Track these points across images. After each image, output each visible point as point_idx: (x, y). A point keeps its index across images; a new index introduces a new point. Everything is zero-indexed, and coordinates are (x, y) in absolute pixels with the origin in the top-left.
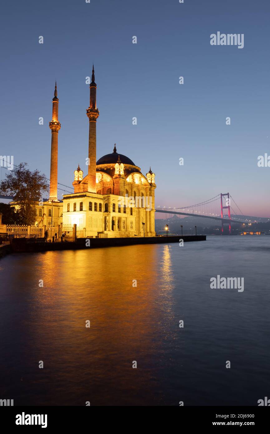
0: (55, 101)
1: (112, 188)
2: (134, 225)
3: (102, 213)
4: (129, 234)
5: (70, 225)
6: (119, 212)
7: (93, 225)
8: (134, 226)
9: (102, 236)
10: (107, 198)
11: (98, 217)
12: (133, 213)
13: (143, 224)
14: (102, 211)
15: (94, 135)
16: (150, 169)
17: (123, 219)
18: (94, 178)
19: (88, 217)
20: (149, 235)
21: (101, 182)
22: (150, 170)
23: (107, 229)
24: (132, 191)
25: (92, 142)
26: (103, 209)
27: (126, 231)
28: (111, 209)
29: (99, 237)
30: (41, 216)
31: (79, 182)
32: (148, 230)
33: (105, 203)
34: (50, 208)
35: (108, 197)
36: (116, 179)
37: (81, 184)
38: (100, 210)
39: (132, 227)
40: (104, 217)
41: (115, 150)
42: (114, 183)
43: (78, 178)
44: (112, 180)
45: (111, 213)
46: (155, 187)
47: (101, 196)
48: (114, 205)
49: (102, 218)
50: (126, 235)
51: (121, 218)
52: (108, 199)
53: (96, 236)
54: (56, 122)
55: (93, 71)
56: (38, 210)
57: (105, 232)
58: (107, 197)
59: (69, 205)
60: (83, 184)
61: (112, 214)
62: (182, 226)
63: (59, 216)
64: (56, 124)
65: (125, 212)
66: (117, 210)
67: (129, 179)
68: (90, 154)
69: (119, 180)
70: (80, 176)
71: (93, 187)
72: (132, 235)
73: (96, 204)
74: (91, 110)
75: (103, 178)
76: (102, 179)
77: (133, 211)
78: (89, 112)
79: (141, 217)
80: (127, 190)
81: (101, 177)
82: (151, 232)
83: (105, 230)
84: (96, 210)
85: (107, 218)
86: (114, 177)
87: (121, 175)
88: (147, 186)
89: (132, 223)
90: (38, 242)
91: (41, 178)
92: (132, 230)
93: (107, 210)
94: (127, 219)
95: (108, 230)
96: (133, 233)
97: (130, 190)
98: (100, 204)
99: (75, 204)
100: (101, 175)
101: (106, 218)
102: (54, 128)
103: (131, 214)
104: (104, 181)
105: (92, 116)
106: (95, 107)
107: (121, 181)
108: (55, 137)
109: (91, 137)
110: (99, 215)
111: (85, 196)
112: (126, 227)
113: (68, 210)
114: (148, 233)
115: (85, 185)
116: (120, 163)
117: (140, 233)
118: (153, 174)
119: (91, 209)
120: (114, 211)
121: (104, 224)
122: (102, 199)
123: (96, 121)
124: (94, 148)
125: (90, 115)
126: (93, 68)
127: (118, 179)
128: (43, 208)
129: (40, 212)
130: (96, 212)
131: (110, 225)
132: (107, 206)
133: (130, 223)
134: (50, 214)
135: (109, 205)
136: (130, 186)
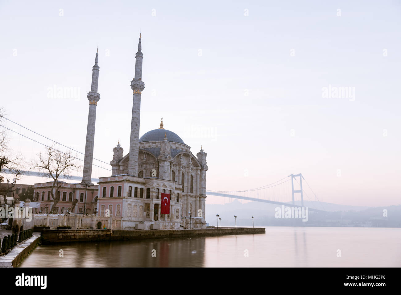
0: (96, 69)
2: (180, 213)
3: (143, 200)
4: (174, 225)
7: (132, 214)
8: (180, 216)
10: (150, 183)
11: (139, 205)
12: (180, 200)
14: (144, 197)
15: (138, 109)
16: (202, 148)
19: (127, 204)
21: (144, 162)
24: (179, 173)
25: (135, 117)
26: (145, 195)
27: (170, 221)
28: (154, 194)
29: (139, 229)
30: (71, 201)
31: (119, 161)
34: (83, 192)
35: (151, 180)
37: (120, 163)
38: (141, 196)
39: (178, 217)
40: (145, 204)
41: (162, 125)
42: (158, 164)
44: (157, 161)
45: (153, 201)
46: (207, 169)
47: (143, 181)
48: (157, 190)
49: (143, 205)
50: (170, 226)
55: (140, 40)
56: (68, 194)
57: (146, 222)
59: (105, 189)
61: (155, 201)
62: (235, 217)
63: (93, 202)
64: (95, 94)
65: (170, 199)
66: (160, 196)
68: (132, 130)
69: (165, 161)
71: (135, 169)
72: (177, 227)
73: (136, 188)
77: (180, 197)
78: (134, 84)
79: (190, 204)
80: (173, 171)
82: (201, 222)
83: (146, 219)
84: (136, 196)
85: (149, 205)
88: (197, 168)
89: (178, 212)
92: (178, 220)
93: (148, 197)
94: (172, 207)
95: (150, 220)
96: (178, 223)
97: (178, 173)
98: (142, 189)
99: (112, 188)
103: (178, 201)
104: (147, 161)
106: (141, 79)
107: (167, 162)
108: (93, 109)
109: (134, 112)
110: (140, 202)
112: (170, 218)
113: (104, 195)
114: (197, 223)
117: (187, 223)
119: (130, 195)
120: (158, 198)
121: (145, 213)
122: (143, 183)
123: (141, 94)
124: (137, 124)
125: (135, 87)
126: (140, 36)
128: (74, 192)
129: (70, 196)
130: (137, 198)
131: (152, 214)
132: (148, 190)
133: (175, 211)
134: (82, 198)
135: (152, 190)
136: (177, 167)
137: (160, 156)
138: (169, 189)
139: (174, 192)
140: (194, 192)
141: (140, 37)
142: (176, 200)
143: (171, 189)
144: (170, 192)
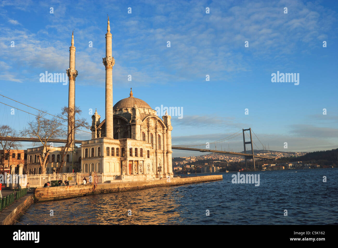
0: (72, 50)
2: (151, 167)
3: (118, 157)
4: (146, 176)
6: (136, 155)
7: (110, 170)
8: (151, 169)
12: (150, 156)
17: (140, 162)
23: (124, 173)
24: (148, 134)
26: (120, 153)
27: (143, 174)
28: (128, 153)
30: (59, 162)
32: (166, 171)
33: (122, 148)
34: (69, 153)
38: (118, 155)
39: (149, 170)
40: (121, 161)
41: (131, 94)
47: (118, 142)
48: (131, 149)
49: (120, 163)
51: (138, 161)
52: (125, 144)
59: (86, 151)
61: (129, 158)
65: (141, 156)
66: (134, 154)
69: (136, 124)
72: (149, 178)
73: (113, 149)
77: (150, 154)
79: (159, 159)
80: (143, 132)
84: (113, 155)
85: (124, 162)
88: (164, 129)
89: (149, 166)
92: (149, 173)
93: (123, 155)
94: (144, 162)
95: (126, 174)
96: (150, 175)
98: (117, 149)
99: (93, 150)
103: (148, 157)
110: (117, 160)
119: (108, 154)
120: (131, 155)
121: (121, 169)
122: (119, 144)
129: (58, 157)
130: (114, 157)
132: (123, 150)
133: (147, 166)
134: (68, 159)
135: (126, 149)
136: (147, 129)
137: (131, 120)
139: (144, 150)
140: (162, 149)
144: (141, 149)
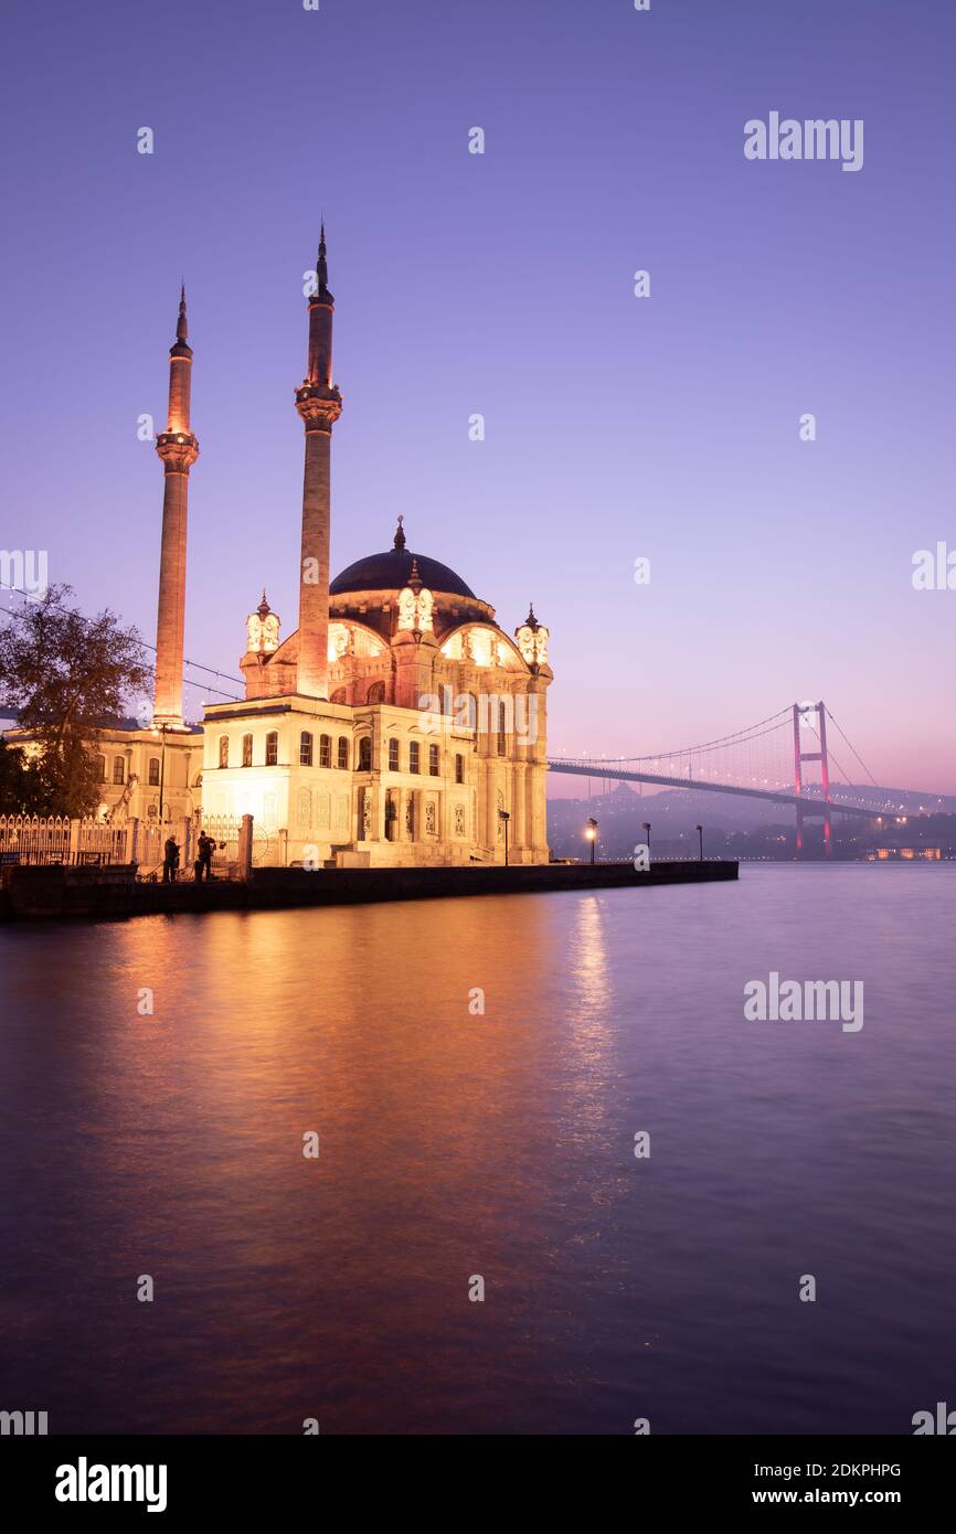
0: (181, 358)
1: (387, 681)
2: (469, 819)
3: (348, 774)
4: (451, 852)
5: (228, 817)
6: (414, 769)
7: (314, 820)
8: (467, 825)
9: (347, 861)
10: (368, 719)
11: (335, 791)
12: (466, 775)
13: (505, 816)
14: (351, 766)
15: (323, 482)
16: (531, 611)
17: (428, 798)
18: (321, 642)
19: (296, 788)
20: (526, 859)
21: (348, 656)
22: (531, 616)
23: (368, 836)
24: (461, 692)
25: (315, 510)
26: (354, 759)
27: (437, 841)
28: (382, 757)
29: (339, 865)
30: (122, 783)
31: (266, 658)
32: (522, 840)
33: (362, 737)
34: (156, 752)
35: (372, 713)
36: (401, 647)
37: (271, 665)
38: (343, 764)
39: (460, 829)
40: (356, 788)
41: (400, 539)
42: (394, 662)
43: (262, 643)
44: (388, 652)
45: (382, 776)
46: (548, 676)
47: (347, 712)
48: (394, 744)
49: (350, 794)
50: (438, 858)
51: (419, 793)
52: (372, 723)
53: (326, 862)
54: (180, 435)
55: (322, 248)
56: (109, 759)
57: (361, 846)
58: (366, 714)
59: (224, 743)
60: (281, 665)
61: (388, 778)
62: (648, 826)
63: (190, 783)
64: (181, 440)
65: (434, 771)
66: (404, 762)
67: (452, 648)
69: (415, 652)
70: (266, 634)
71: (318, 676)
72: (461, 859)
73: (325, 739)
74: (313, 393)
75: (353, 644)
76: (352, 648)
77: (466, 766)
78: (305, 400)
79: (496, 790)
80: (441, 686)
81: (346, 639)
82: (532, 848)
83: (361, 837)
84: (325, 762)
85: (369, 792)
86: (395, 640)
87: (421, 634)
88: (519, 676)
89: (460, 812)
90: (110, 880)
91: (122, 641)
92: (462, 840)
93: (366, 765)
94: (443, 798)
95: (373, 840)
96: (463, 849)
98: (343, 742)
99: (248, 741)
100: (347, 631)
101: (364, 793)
102: (173, 456)
103: (460, 779)
104: (357, 655)
105: (314, 412)
106: (327, 382)
107: (423, 654)
108: (177, 488)
109: (310, 491)
110: (339, 783)
111: (287, 709)
112: (437, 833)
113: (221, 760)
114: (521, 849)
115: (288, 670)
116: (417, 589)
117: (490, 849)
118: (541, 629)
119: (306, 759)
120: (394, 767)
121: (356, 817)
122: (348, 721)
123: (330, 431)
124: (321, 532)
125: (309, 409)
126: (323, 236)
127: (409, 647)
128: (129, 752)
129: (117, 767)
130: (329, 770)
131: (377, 819)
132: (367, 748)
133: (453, 812)
134: (155, 775)
135: (376, 743)
136: (455, 673)
137: (398, 635)
138: (432, 740)
139: (446, 751)
140: (510, 752)
141: (323, 240)
142: (453, 774)
143: (438, 741)
144: (435, 749)
